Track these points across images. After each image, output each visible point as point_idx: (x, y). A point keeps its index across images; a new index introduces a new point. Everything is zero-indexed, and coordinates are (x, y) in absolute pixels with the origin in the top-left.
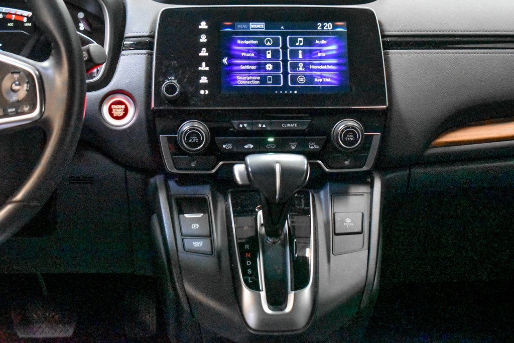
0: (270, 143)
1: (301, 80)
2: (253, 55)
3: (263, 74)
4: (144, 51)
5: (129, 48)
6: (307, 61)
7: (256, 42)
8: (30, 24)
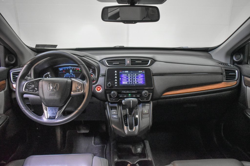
0: (130, 95)
1: (136, 83)
2: (126, 78)
3: (128, 81)
4: (104, 77)
5: (100, 76)
6: (137, 79)
7: (126, 75)
8: (80, 71)
